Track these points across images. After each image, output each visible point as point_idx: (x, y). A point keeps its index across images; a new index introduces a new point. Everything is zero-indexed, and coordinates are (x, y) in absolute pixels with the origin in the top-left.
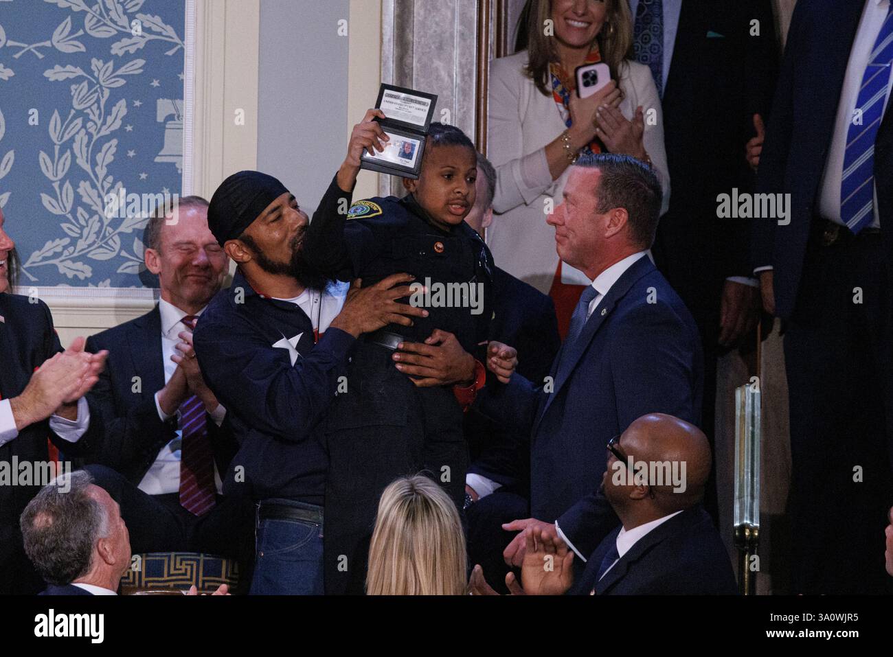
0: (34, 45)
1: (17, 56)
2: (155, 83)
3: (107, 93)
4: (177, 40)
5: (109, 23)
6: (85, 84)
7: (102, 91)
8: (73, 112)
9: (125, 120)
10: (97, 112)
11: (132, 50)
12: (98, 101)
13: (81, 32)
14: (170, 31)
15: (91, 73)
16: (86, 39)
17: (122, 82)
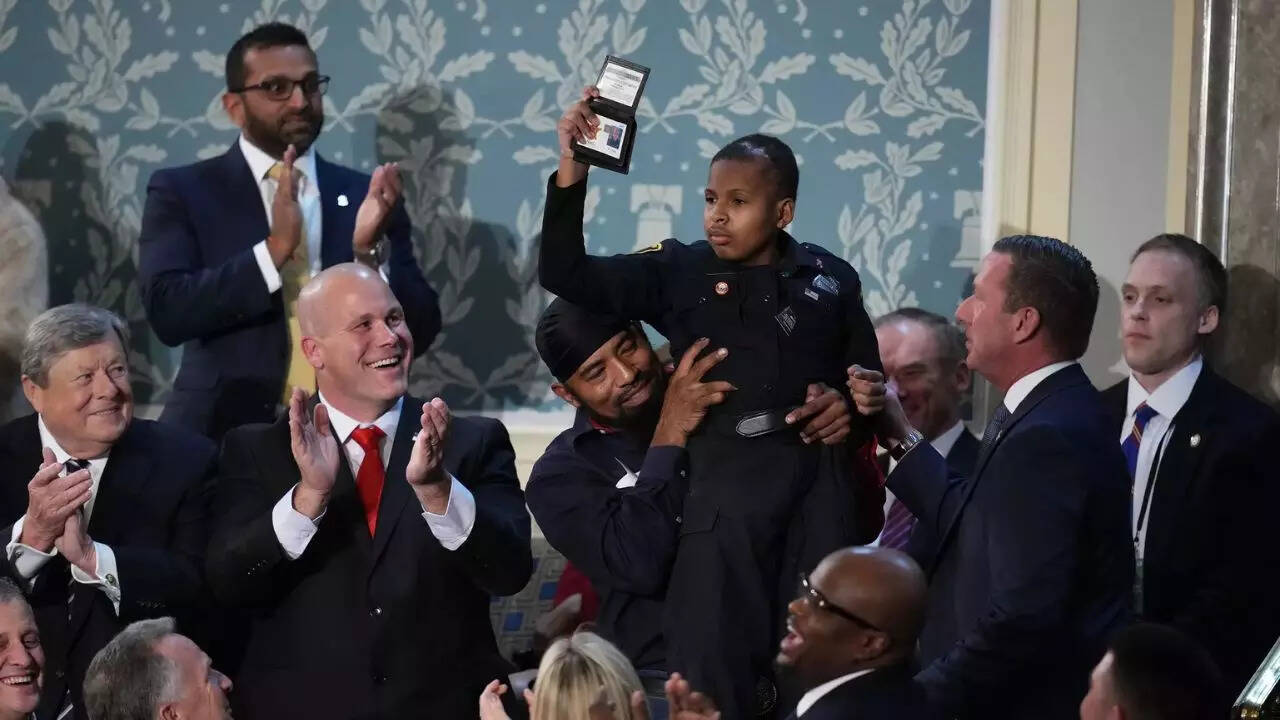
0: (826, 127)
1: (807, 139)
2: (954, 171)
3: (901, 184)
4: (977, 118)
5: (908, 100)
6: (879, 173)
7: (896, 181)
8: (864, 207)
9: (921, 217)
10: (890, 207)
11: (930, 131)
12: (891, 194)
13: (876, 110)
14: (971, 108)
15: (884, 158)
16: (882, 118)
17: (918, 170)
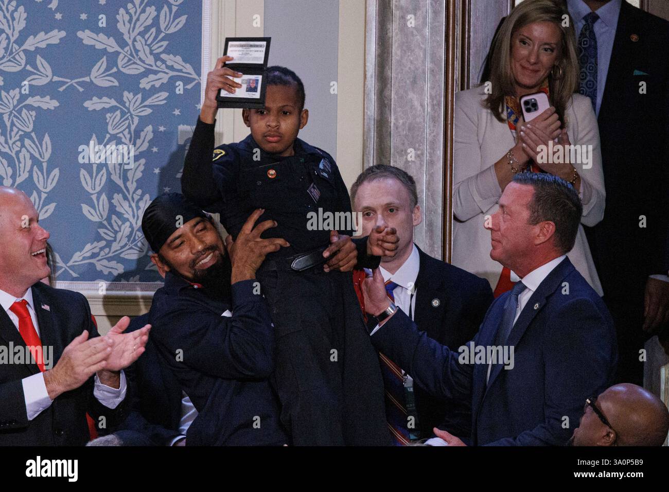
0: (76, 81)
1: (61, 89)
2: (177, 112)
3: (136, 120)
4: (194, 76)
5: (138, 62)
6: (118, 113)
7: (132, 118)
8: (108, 136)
9: (152, 143)
10: (128, 136)
11: (157, 84)
12: (129, 127)
13: (115, 70)
14: (189, 68)
15: (123, 103)
16: (119, 75)
17: (149, 111)
